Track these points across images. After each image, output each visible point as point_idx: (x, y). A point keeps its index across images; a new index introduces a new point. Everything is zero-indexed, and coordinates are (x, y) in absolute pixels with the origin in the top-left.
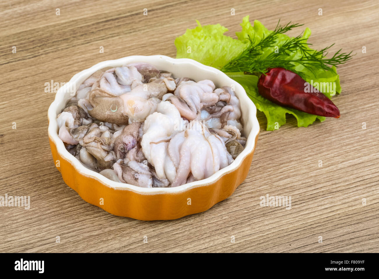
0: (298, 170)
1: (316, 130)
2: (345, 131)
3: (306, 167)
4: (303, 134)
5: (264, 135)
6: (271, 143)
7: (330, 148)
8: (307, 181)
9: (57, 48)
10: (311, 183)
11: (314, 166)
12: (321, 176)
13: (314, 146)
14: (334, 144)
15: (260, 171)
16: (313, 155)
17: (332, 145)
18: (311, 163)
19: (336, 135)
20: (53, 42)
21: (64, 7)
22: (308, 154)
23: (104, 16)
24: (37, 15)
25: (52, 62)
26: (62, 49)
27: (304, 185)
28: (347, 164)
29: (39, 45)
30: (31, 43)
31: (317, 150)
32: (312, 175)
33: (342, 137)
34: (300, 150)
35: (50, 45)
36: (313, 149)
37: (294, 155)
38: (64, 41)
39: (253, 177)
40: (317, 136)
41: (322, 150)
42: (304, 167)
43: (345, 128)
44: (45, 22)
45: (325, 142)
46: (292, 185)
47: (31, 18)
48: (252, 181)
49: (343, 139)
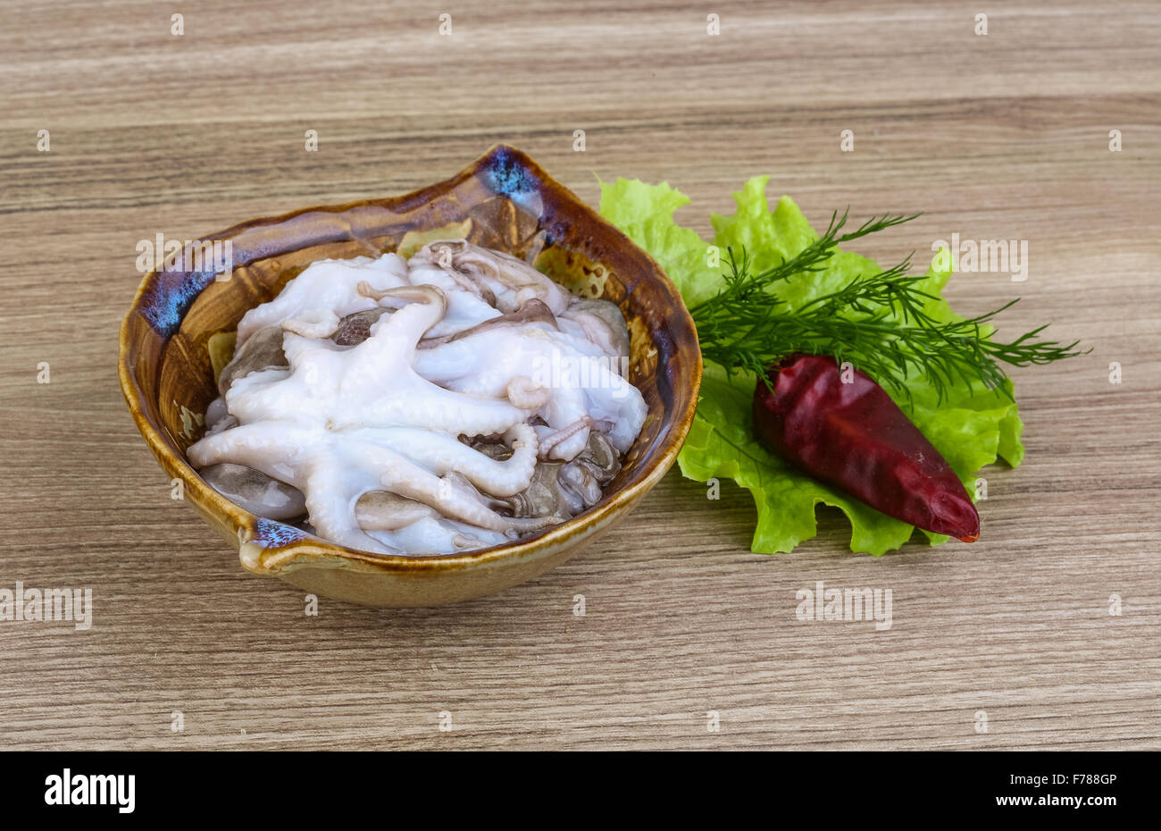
0: (807, 688)
1: (914, 578)
5: (744, 562)
6: (757, 590)
9: (218, 191)
12: (873, 718)
15: (686, 668)
18: (858, 673)
20: (215, 173)
21: (291, 78)
22: (860, 646)
23: (398, 124)
24: (201, 86)
25: (186, 228)
26: (233, 199)
27: (807, 735)
29: (169, 173)
30: (147, 164)
31: (894, 640)
34: (839, 628)
35: (201, 178)
37: (811, 640)
38: (249, 175)
39: (655, 679)
44: (215, 110)
46: (770, 729)
47: (179, 92)
48: (645, 693)
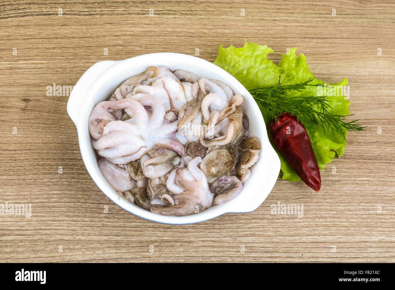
2: (327, 201)
3: (274, 229)
4: (288, 191)
8: (267, 245)
10: (270, 248)
11: (281, 231)
19: (317, 203)
28: (310, 239)
32: (276, 240)
40: (299, 198)
42: (272, 229)
43: (328, 197)
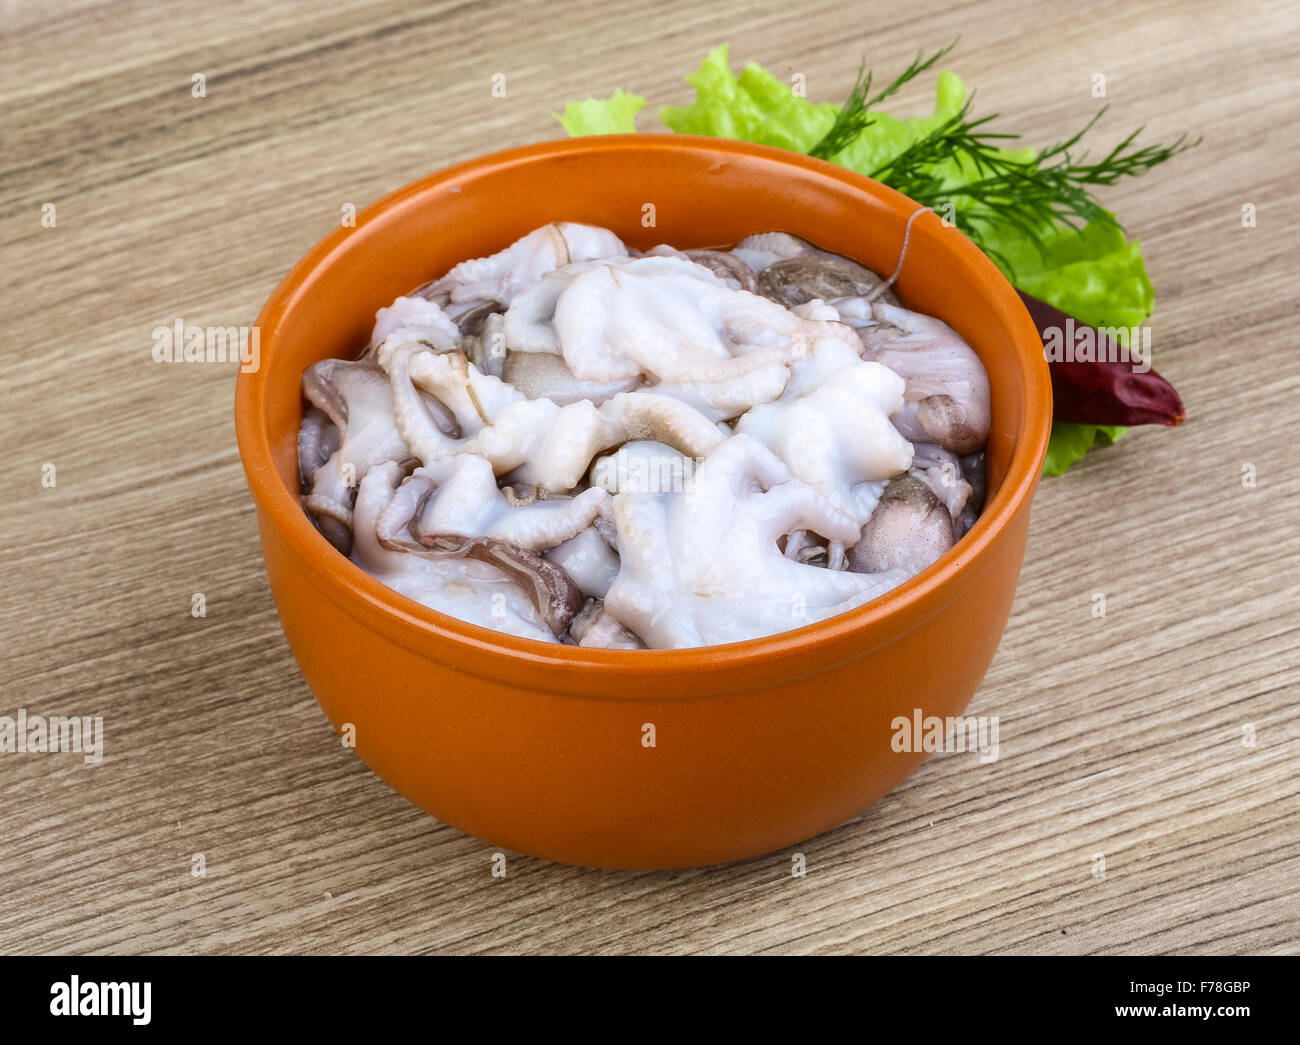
7: (1118, 570)
13: (1054, 564)
14: (1134, 552)
16: (1050, 601)
17: (1127, 556)
33: (1167, 523)
36: (1050, 577)
41: (1084, 580)
45: (1099, 545)
49: (1173, 530)
